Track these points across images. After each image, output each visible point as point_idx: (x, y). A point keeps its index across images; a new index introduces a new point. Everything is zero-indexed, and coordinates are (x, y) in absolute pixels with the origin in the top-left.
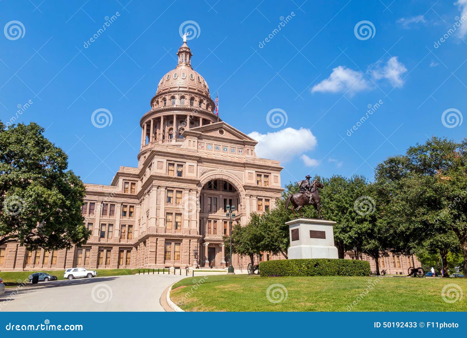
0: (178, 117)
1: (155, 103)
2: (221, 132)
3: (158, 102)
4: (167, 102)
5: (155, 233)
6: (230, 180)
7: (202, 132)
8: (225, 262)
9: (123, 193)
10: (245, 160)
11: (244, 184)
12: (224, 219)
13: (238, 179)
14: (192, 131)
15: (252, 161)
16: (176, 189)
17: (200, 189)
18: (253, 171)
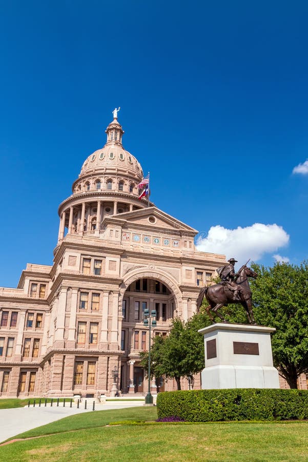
0: (104, 204)
1: (77, 188)
2: (152, 220)
3: (80, 187)
4: (91, 186)
5: (62, 349)
6: (163, 279)
7: (127, 220)
8: (156, 387)
9: (29, 297)
10: (181, 254)
11: (180, 284)
12: (155, 330)
13: (173, 278)
14: (114, 218)
15: (191, 255)
16: (92, 291)
17: (123, 290)
18: (192, 268)
